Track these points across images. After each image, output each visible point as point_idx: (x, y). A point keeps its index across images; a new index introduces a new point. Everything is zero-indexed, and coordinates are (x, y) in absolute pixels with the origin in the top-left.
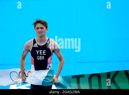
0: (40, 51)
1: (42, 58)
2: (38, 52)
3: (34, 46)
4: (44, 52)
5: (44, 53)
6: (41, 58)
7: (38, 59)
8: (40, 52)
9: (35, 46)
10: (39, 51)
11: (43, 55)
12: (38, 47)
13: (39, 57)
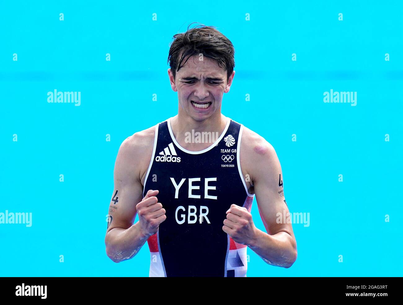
0: (191, 180)
1: (198, 214)
2: (177, 188)
3: (159, 159)
4: (210, 184)
5: (210, 192)
6: (192, 218)
7: (180, 219)
8: (191, 188)
9: (165, 159)
10: (186, 183)
11: (203, 202)
12: (178, 160)
13: (186, 213)
